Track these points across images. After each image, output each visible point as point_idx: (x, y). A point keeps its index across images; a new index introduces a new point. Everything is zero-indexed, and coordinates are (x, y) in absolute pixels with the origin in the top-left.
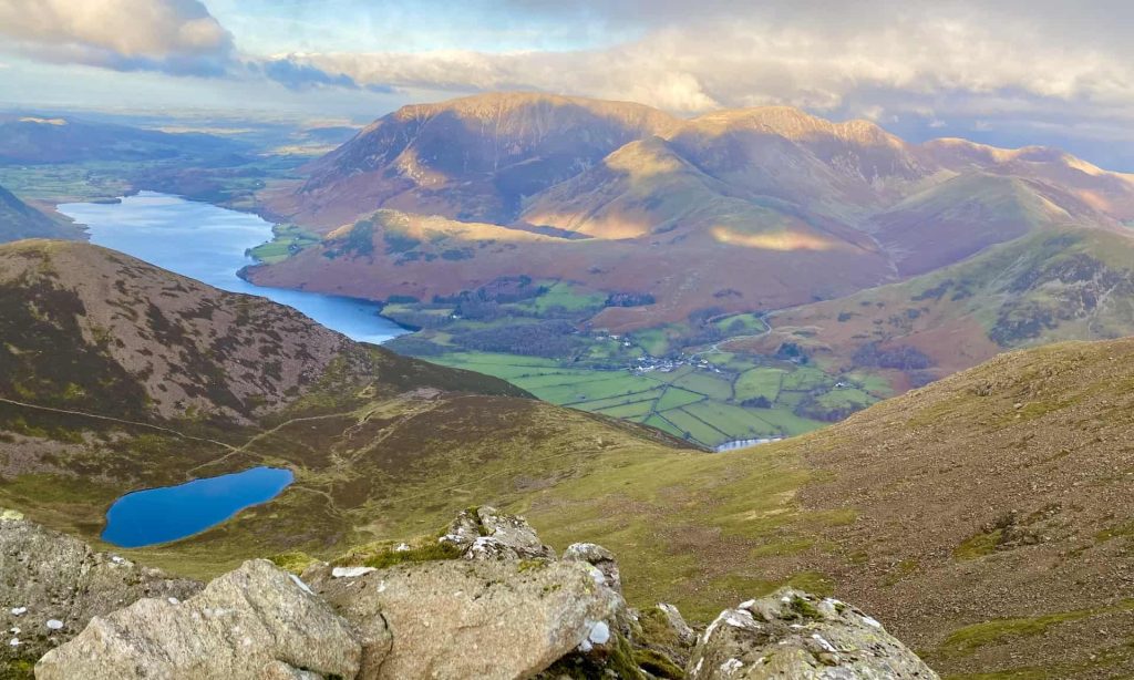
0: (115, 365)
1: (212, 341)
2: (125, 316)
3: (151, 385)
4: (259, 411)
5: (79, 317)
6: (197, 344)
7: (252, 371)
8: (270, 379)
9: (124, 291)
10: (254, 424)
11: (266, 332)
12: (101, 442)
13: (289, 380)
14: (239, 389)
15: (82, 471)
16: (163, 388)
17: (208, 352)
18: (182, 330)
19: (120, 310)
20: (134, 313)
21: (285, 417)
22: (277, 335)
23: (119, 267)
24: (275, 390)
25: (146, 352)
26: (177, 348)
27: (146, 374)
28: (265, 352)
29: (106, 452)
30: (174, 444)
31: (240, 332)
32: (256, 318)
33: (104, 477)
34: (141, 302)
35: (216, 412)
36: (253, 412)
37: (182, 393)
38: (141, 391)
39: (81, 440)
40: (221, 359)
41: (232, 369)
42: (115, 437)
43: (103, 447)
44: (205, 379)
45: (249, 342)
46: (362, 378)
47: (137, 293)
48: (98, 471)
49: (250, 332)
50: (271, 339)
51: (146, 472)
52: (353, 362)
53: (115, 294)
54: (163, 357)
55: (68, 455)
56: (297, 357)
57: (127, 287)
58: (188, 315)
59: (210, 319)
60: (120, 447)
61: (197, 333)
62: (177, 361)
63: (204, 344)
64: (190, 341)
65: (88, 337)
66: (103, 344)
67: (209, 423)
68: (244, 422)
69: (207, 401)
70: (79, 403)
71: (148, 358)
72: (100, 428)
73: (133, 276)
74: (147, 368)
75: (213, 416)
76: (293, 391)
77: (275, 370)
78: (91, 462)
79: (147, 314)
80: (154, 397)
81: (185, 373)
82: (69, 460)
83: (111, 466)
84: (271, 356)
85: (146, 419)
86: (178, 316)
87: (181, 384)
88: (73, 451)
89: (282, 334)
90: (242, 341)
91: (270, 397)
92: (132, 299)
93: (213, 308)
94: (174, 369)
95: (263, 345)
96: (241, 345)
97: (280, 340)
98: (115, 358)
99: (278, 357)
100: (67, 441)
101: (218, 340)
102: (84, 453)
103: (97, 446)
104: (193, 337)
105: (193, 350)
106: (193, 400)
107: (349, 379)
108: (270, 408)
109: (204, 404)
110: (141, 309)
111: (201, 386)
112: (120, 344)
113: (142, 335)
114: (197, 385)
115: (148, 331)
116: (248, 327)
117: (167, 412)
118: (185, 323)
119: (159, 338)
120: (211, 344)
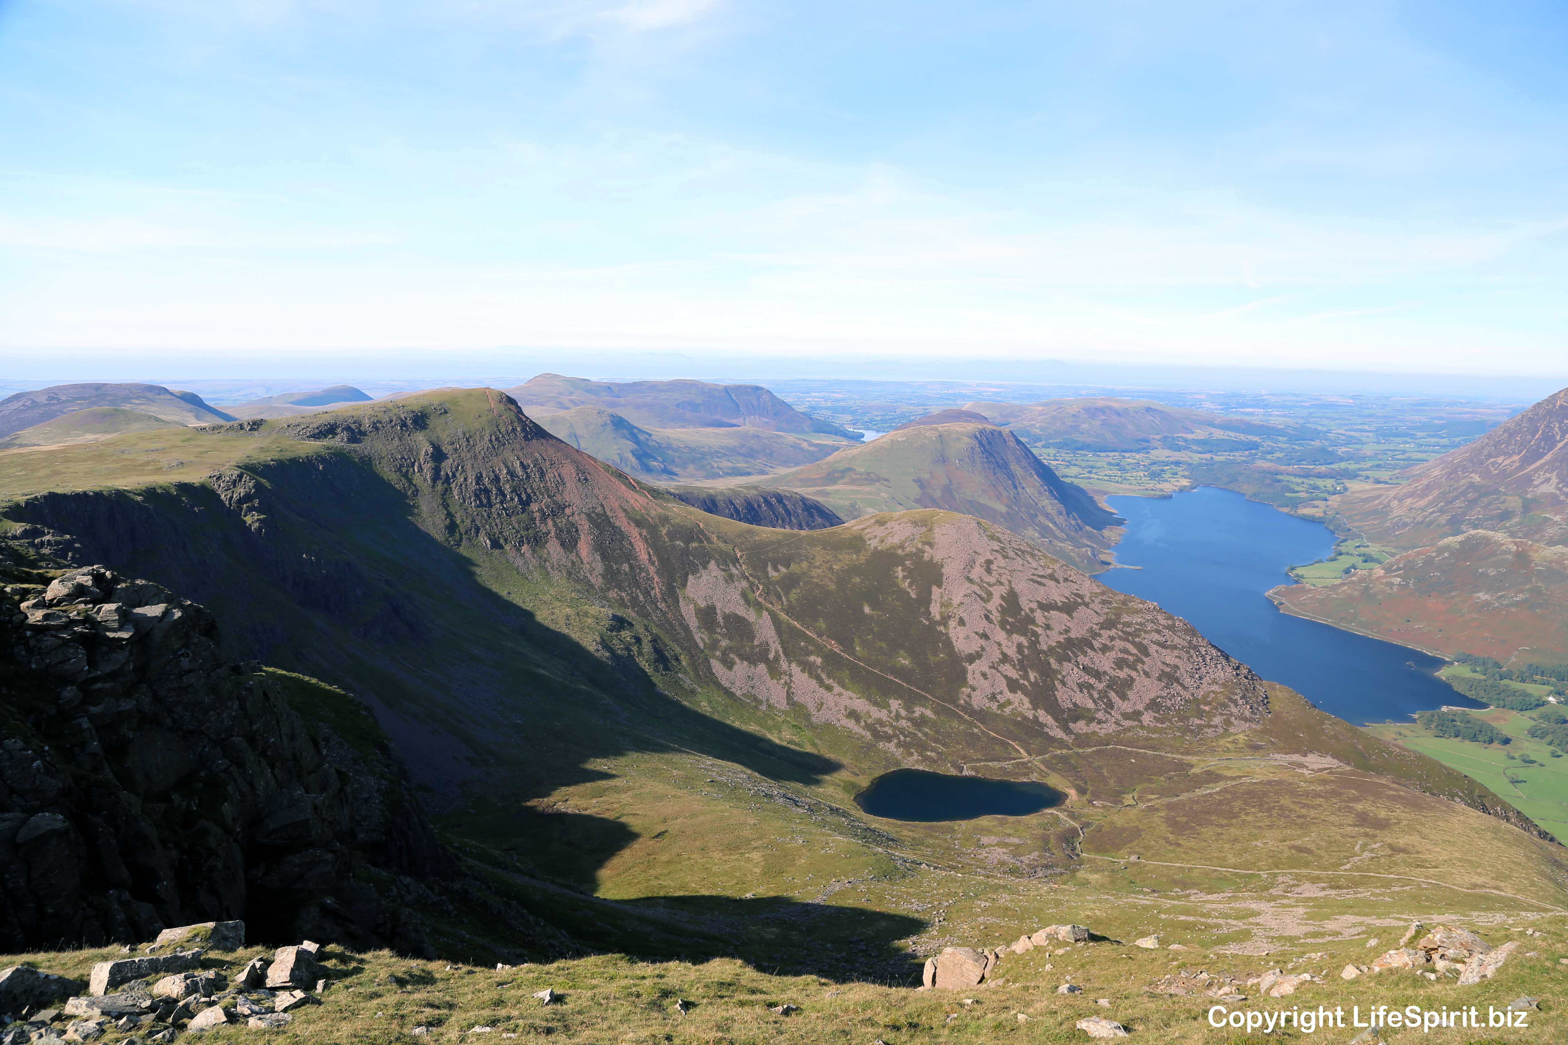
0: (948, 644)
1: (1061, 639)
2: (979, 596)
3: (973, 670)
4: (1080, 727)
5: (934, 588)
6: (1041, 639)
7: (1092, 681)
8: (1112, 695)
9: (989, 571)
10: (1065, 737)
11: (1133, 643)
12: (903, 713)
13: (1135, 701)
14: (1064, 696)
15: (877, 735)
16: (984, 675)
17: (1051, 649)
18: (1033, 621)
19: (976, 588)
20: (990, 594)
21: (1106, 741)
22: (1146, 649)
23: (996, 546)
24: (1112, 708)
25: (985, 636)
26: (1017, 638)
27: (971, 658)
28: (1120, 664)
29: (904, 723)
30: (972, 735)
31: (1100, 635)
32: (1128, 624)
33: (892, 746)
34: (1002, 584)
35: (1030, 715)
36: (1071, 725)
37: (1003, 685)
38: (964, 672)
39: (887, 706)
40: (1063, 658)
41: (1072, 673)
42: (918, 711)
43: (903, 718)
44: (1032, 676)
45: (1105, 649)
46: (1236, 722)
47: (1000, 575)
48: (889, 739)
49: (1112, 639)
50: (1134, 651)
51: (929, 753)
52: (1235, 702)
53: (977, 572)
54: (999, 644)
55: (870, 717)
56: (1159, 679)
57: (994, 567)
58: (1045, 607)
59: (1071, 616)
60: (920, 722)
61: (1048, 627)
62: (1012, 652)
63: (1049, 640)
64: (1035, 634)
65: (935, 611)
66: (945, 620)
67: (1016, 724)
68: (1059, 734)
69: (1026, 700)
70: (900, 672)
71: (983, 642)
72: (910, 701)
73: (1005, 557)
74: (977, 652)
75: (1025, 718)
76: (1136, 715)
77: (1123, 687)
78: (886, 729)
79: (1002, 597)
80: (971, 682)
81: (1014, 666)
82: (869, 721)
83: (902, 738)
84: (1126, 670)
85: (954, 701)
86: (1034, 605)
87: (1006, 677)
88: (877, 713)
89: (1153, 649)
90: (1096, 644)
91: (1100, 715)
92: (992, 580)
93: (1080, 604)
94: (1005, 658)
95: (1120, 655)
96: (1095, 650)
97: (1147, 655)
98: (951, 635)
99: (1134, 674)
100: (876, 704)
101: (1069, 640)
102: (885, 718)
103: (898, 717)
104: (1039, 630)
105: (1034, 644)
106: (1011, 696)
107: (1217, 720)
108: (1094, 727)
109: (1021, 703)
110: (998, 592)
111: (1026, 683)
112: (962, 622)
113: (987, 617)
114: (1021, 681)
115: (996, 616)
116: (1113, 632)
117: (979, 701)
118: (1038, 615)
119: (1003, 624)
120: (1058, 642)
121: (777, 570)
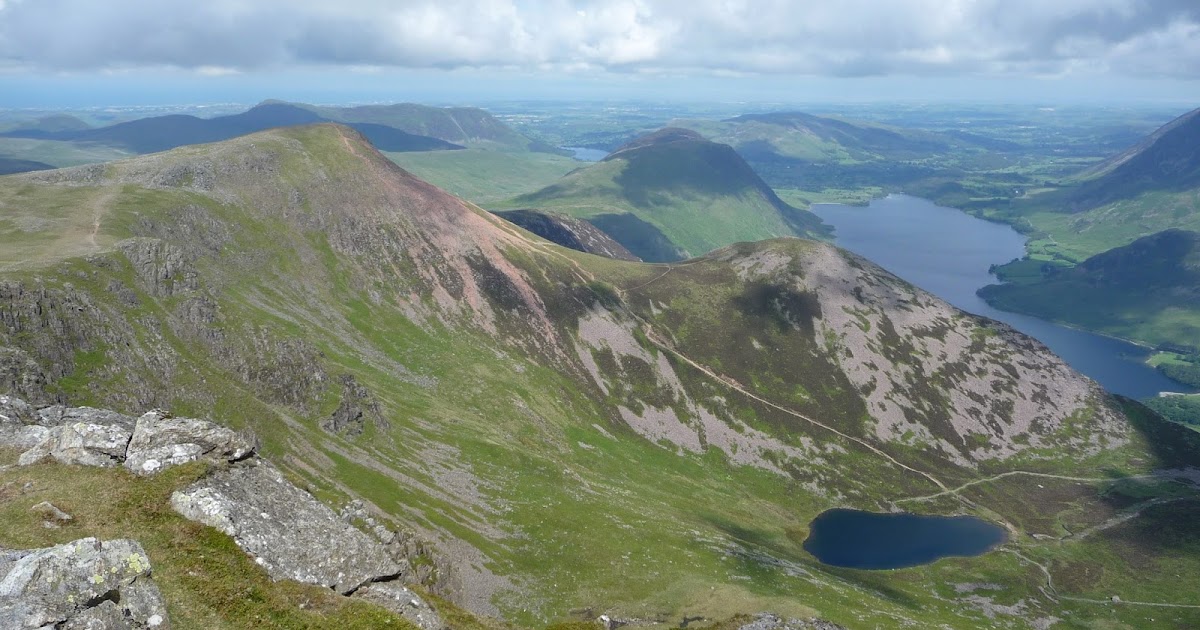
0: (842, 377)
1: (941, 364)
2: (858, 325)
3: (871, 401)
4: (979, 453)
5: (815, 320)
6: (924, 366)
7: (978, 406)
8: (998, 419)
9: (860, 299)
10: (971, 466)
11: (1002, 365)
12: (817, 451)
13: (1021, 422)
14: (961, 424)
15: (795, 473)
16: (882, 406)
17: (935, 377)
18: (911, 348)
19: (853, 318)
20: (867, 323)
21: (1007, 466)
22: (1014, 369)
23: (860, 273)
24: (1002, 433)
25: (873, 366)
26: (904, 367)
27: (869, 389)
28: (997, 387)
29: (819, 461)
30: (885, 468)
31: (973, 359)
32: (993, 347)
33: (814, 486)
34: (875, 312)
35: (933, 444)
36: (972, 453)
37: (900, 417)
38: (863, 405)
39: (799, 444)
40: (947, 386)
41: (958, 400)
42: (830, 448)
43: (818, 456)
44: (926, 404)
45: (981, 372)
46: (1111, 439)
47: (872, 303)
48: (810, 479)
49: (984, 362)
50: (1006, 374)
51: (853, 491)
52: (1101, 418)
53: (851, 301)
54: (888, 374)
55: (786, 456)
56: (1034, 399)
57: (864, 295)
58: (921, 333)
59: (943, 341)
60: (833, 459)
61: (927, 354)
62: (900, 380)
63: (931, 367)
64: (918, 362)
65: (820, 341)
66: (832, 351)
67: (919, 452)
68: (961, 461)
69: (926, 430)
70: (804, 408)
71: (873, 372)
72: (819, 437)
73: (872, 284)
74: (871, 383)
75: (929, 448)
76: (1022, 438)
77: (1004, 410)
78: (805, 468)
79: (879, 326)
80: (872, 415)
81: (907, 396)
82: (786, 461)
83: (822, 477)
84: (1004, 392)
85: (861, 435)
86: (909, 332)
87: (902, 407)
88: (791, 453)
89: (1020, 369)
90: (973, 369)
91: (995, 440)
92: (866, 309)
93: (947, 329)
94: (897, 388)
95: (996, 378)
96: (971, 374)
97: (1017, 377)
98: (842, 367)
99: (1011, 396)
100: (788, 442)
101: (947, 365)
102: (801, 457)
103: (812, 453)
104: (921, 358)
105: (919, 371)
106: (911, 426)
107: (1094, 438)
108: (992, 453)
109: (921, 434)
110: (874, 320)
111: (922, 413)
112: (849, 354)
113: (872, 348)
114: (918, 411)
115: (878, 345)
116: (983, 355)
117: (884, 434)
118: (915, 341)
119: (887, 353)
120: (939, 368)
121: (658, 307)
